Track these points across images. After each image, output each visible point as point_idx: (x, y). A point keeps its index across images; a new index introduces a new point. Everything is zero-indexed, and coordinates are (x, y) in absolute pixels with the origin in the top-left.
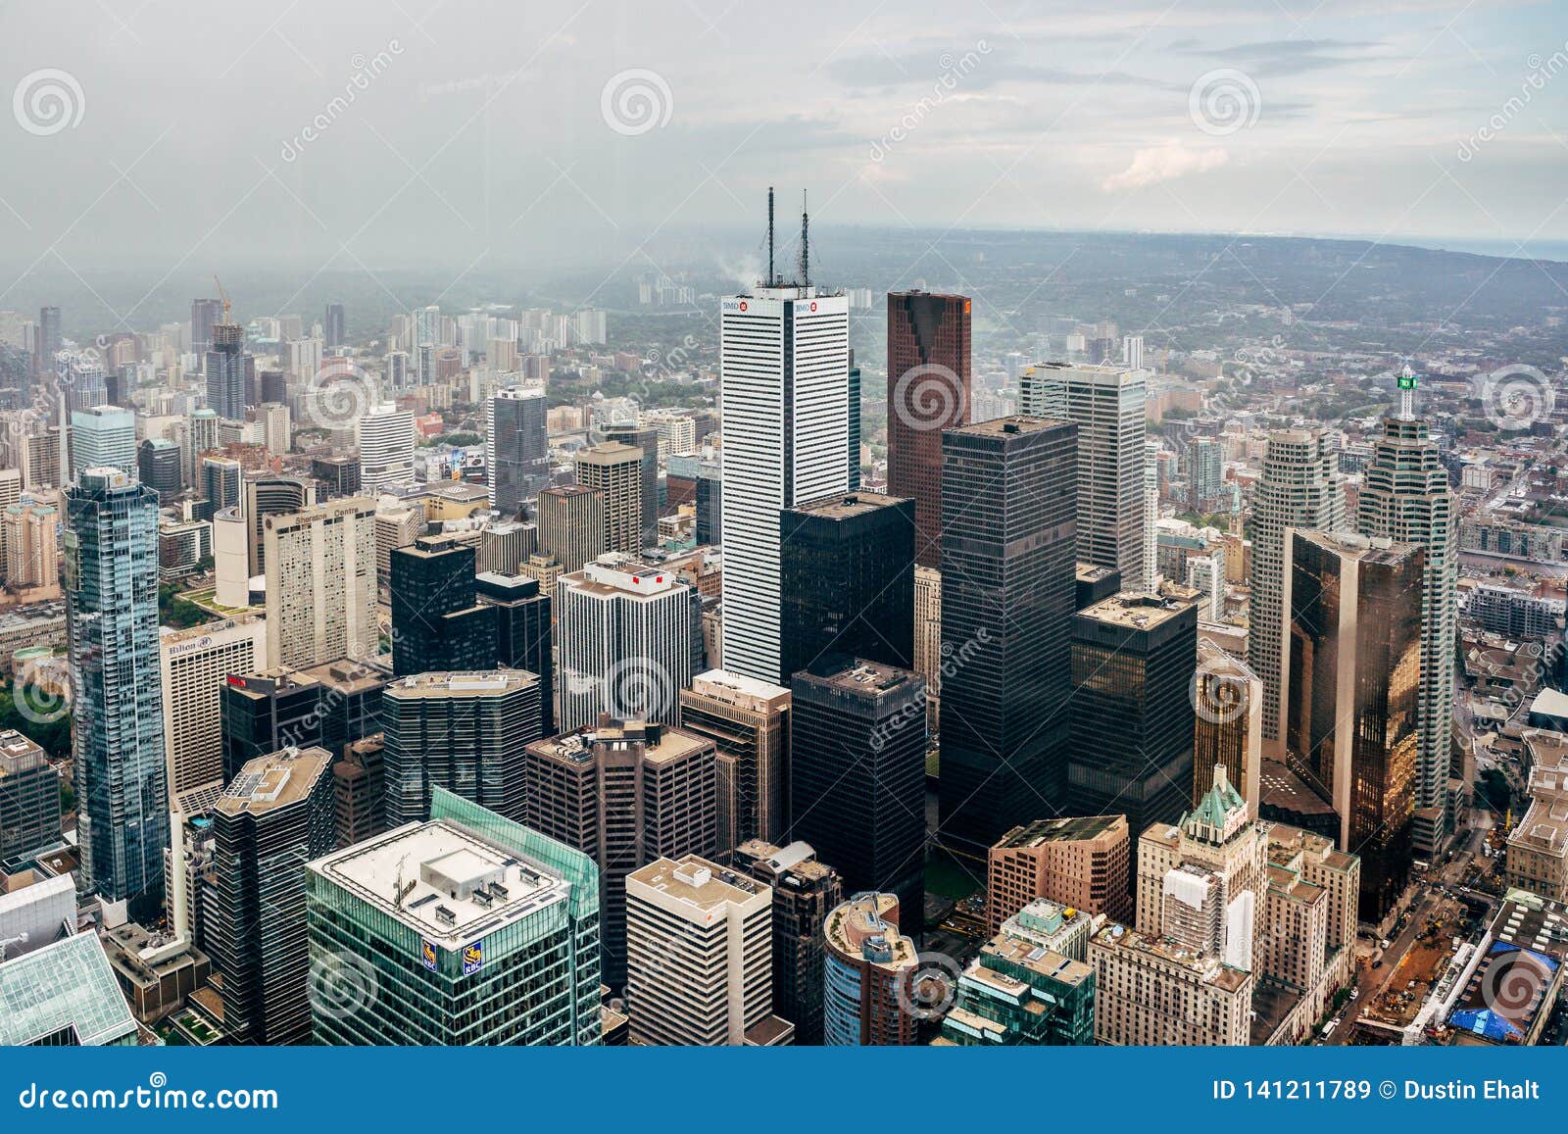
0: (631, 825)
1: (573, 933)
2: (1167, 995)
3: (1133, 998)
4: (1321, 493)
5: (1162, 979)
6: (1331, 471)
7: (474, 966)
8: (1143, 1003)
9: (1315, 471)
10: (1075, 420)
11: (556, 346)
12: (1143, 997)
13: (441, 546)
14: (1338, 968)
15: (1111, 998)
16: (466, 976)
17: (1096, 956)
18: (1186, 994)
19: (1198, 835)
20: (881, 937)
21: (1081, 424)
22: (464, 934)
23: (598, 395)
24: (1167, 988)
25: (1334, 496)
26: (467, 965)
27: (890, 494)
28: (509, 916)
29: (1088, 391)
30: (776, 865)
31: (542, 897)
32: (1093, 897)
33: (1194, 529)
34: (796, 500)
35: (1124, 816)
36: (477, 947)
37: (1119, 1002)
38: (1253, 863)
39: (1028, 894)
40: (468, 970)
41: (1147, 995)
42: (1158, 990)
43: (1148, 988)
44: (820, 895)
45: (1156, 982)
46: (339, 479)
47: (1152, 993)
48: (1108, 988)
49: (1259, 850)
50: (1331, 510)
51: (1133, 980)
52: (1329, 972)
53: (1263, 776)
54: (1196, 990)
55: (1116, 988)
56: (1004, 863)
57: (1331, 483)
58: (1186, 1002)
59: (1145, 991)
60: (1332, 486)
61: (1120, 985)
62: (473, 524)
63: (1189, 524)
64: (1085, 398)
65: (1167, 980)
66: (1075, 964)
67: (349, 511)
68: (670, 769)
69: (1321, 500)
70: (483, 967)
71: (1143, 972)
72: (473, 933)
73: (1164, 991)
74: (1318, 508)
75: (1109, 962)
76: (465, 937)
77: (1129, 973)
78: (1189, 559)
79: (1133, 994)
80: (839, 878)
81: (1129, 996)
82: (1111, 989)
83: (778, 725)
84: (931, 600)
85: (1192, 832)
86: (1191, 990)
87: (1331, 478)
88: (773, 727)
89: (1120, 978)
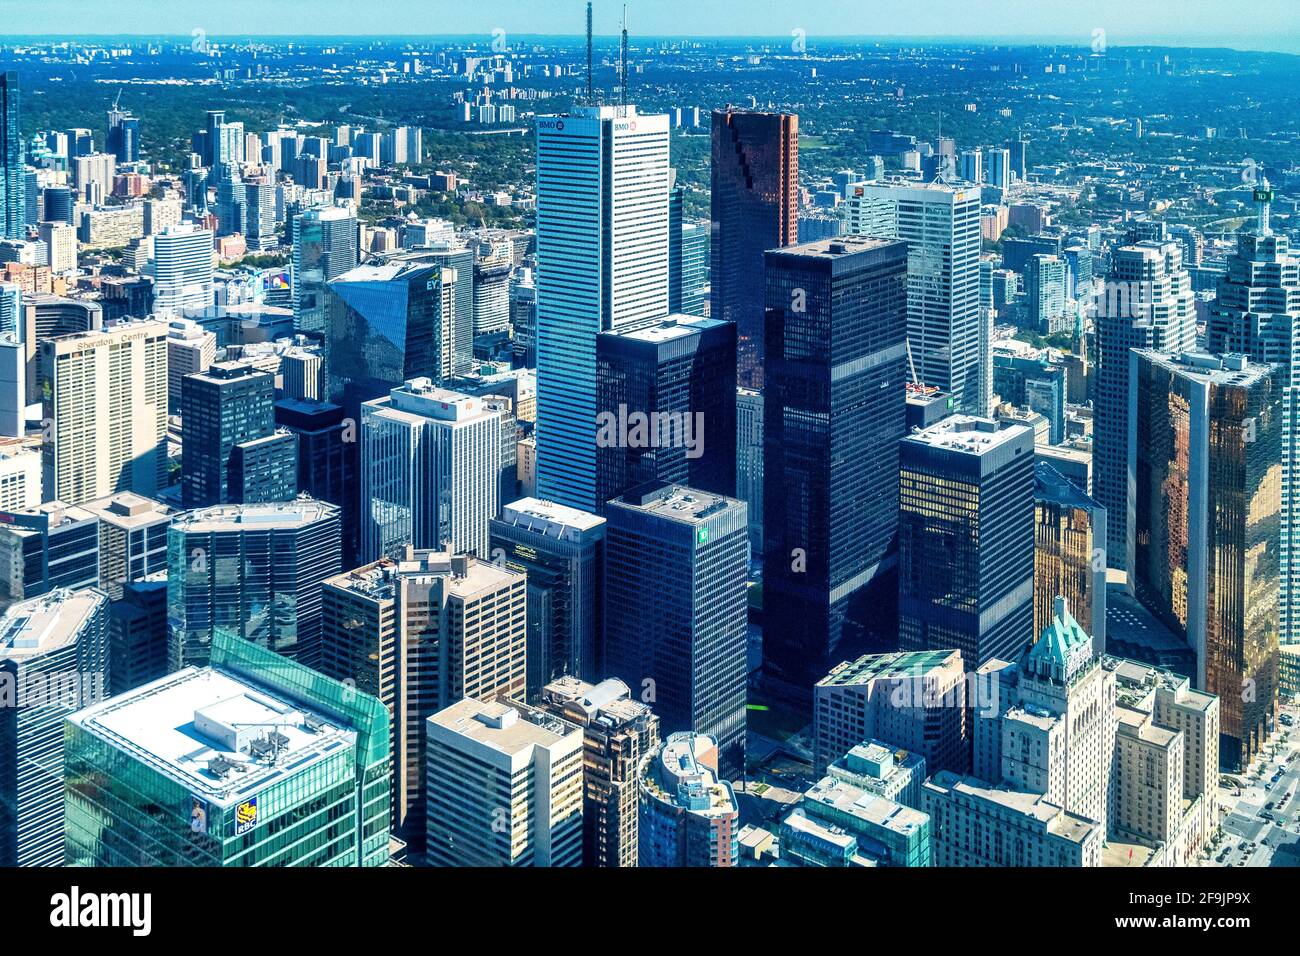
0: (434, 664)
1: (360, 785)
2: (1008, 847)
3: (972, 848)
4: (1169, 312)
5: (1003, 828)
6: (1180, 289)
7: (247, 825)
8: (984, 854)
9: (1163, 290)
10: (906, 239)
11: (369, 166)
12: (983, 847)
13: (238, 372)
14: (1199, 819)
15: (948, 849)
16: (238, 836)
17: (930, 802)
18: (1030, 846)
19: (1039, 672)
20: (699, 781)
21: (912, 244)
22: (238, 789)
23: (413, 215)
24: (1008, 839)
25: (1184, 314)
26: (239, 824)
27: (713, 317)
28: (289, 768)
29: (919, 210)
30: (587, 703)
31: (326, 745)
32: (927, 737)
33: (1034, 350)
34: (614, 323)
35: (958, 652)
36: (253, 803)
37: (957, 853)
38: (1099, 704)
39: (856, 734)
40: (241, 829)
41: (988, 846)
42: (999, 841)
43: (988, 838)
44: (635, 736)
45: (996, 832)
46: (131, 302)
47: (992, 843)
48: (944, 838)
49: (1106, 688)
50: (1181, 329)
51: (972, 830)
52: (1188, 822)
53: (1110, 609)
54: (1041, 841)
55: (953, 839)
56: (830, 700)
57: (1180, 301)
58: (1030, 854)
59: (984, 842)
60: (1181, 304)
61: (957, 835)
62: (275, 349)
63: (1028, 345)
64: (916, 217)
65: (1009, 829)
66: (907, 811)
67: (138, 336)
68: (477, 603)
69: (1169, 319)
70: (258, 825)
71: (982, 821)
72: (248, 788)
73: (1005, 841)
74: (1166, 327)
75: (945, 809)
76: (240, 792)
77: (967, 822)
78: (1027, 381)
79: (972, 846)
80: (655, 717)
81: (967, 848)
82: (948, 839)
83: (593, 555)
84: (755, 424)
85: (1031, 669)
86: (1035, 842)
87: (1181, 296)
88: (587, 558)
89: (957, 827)
